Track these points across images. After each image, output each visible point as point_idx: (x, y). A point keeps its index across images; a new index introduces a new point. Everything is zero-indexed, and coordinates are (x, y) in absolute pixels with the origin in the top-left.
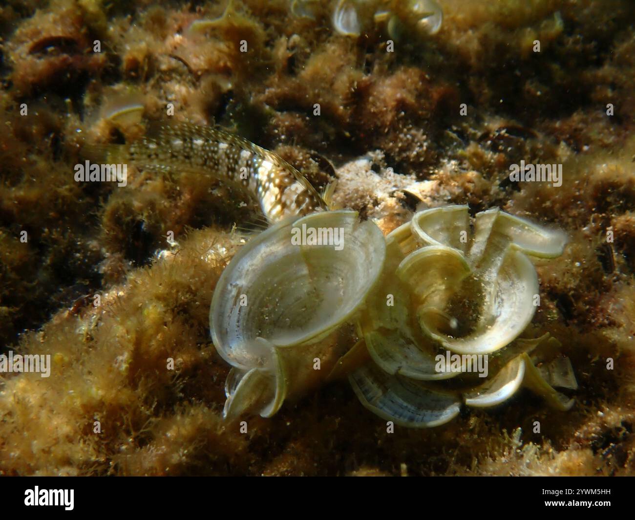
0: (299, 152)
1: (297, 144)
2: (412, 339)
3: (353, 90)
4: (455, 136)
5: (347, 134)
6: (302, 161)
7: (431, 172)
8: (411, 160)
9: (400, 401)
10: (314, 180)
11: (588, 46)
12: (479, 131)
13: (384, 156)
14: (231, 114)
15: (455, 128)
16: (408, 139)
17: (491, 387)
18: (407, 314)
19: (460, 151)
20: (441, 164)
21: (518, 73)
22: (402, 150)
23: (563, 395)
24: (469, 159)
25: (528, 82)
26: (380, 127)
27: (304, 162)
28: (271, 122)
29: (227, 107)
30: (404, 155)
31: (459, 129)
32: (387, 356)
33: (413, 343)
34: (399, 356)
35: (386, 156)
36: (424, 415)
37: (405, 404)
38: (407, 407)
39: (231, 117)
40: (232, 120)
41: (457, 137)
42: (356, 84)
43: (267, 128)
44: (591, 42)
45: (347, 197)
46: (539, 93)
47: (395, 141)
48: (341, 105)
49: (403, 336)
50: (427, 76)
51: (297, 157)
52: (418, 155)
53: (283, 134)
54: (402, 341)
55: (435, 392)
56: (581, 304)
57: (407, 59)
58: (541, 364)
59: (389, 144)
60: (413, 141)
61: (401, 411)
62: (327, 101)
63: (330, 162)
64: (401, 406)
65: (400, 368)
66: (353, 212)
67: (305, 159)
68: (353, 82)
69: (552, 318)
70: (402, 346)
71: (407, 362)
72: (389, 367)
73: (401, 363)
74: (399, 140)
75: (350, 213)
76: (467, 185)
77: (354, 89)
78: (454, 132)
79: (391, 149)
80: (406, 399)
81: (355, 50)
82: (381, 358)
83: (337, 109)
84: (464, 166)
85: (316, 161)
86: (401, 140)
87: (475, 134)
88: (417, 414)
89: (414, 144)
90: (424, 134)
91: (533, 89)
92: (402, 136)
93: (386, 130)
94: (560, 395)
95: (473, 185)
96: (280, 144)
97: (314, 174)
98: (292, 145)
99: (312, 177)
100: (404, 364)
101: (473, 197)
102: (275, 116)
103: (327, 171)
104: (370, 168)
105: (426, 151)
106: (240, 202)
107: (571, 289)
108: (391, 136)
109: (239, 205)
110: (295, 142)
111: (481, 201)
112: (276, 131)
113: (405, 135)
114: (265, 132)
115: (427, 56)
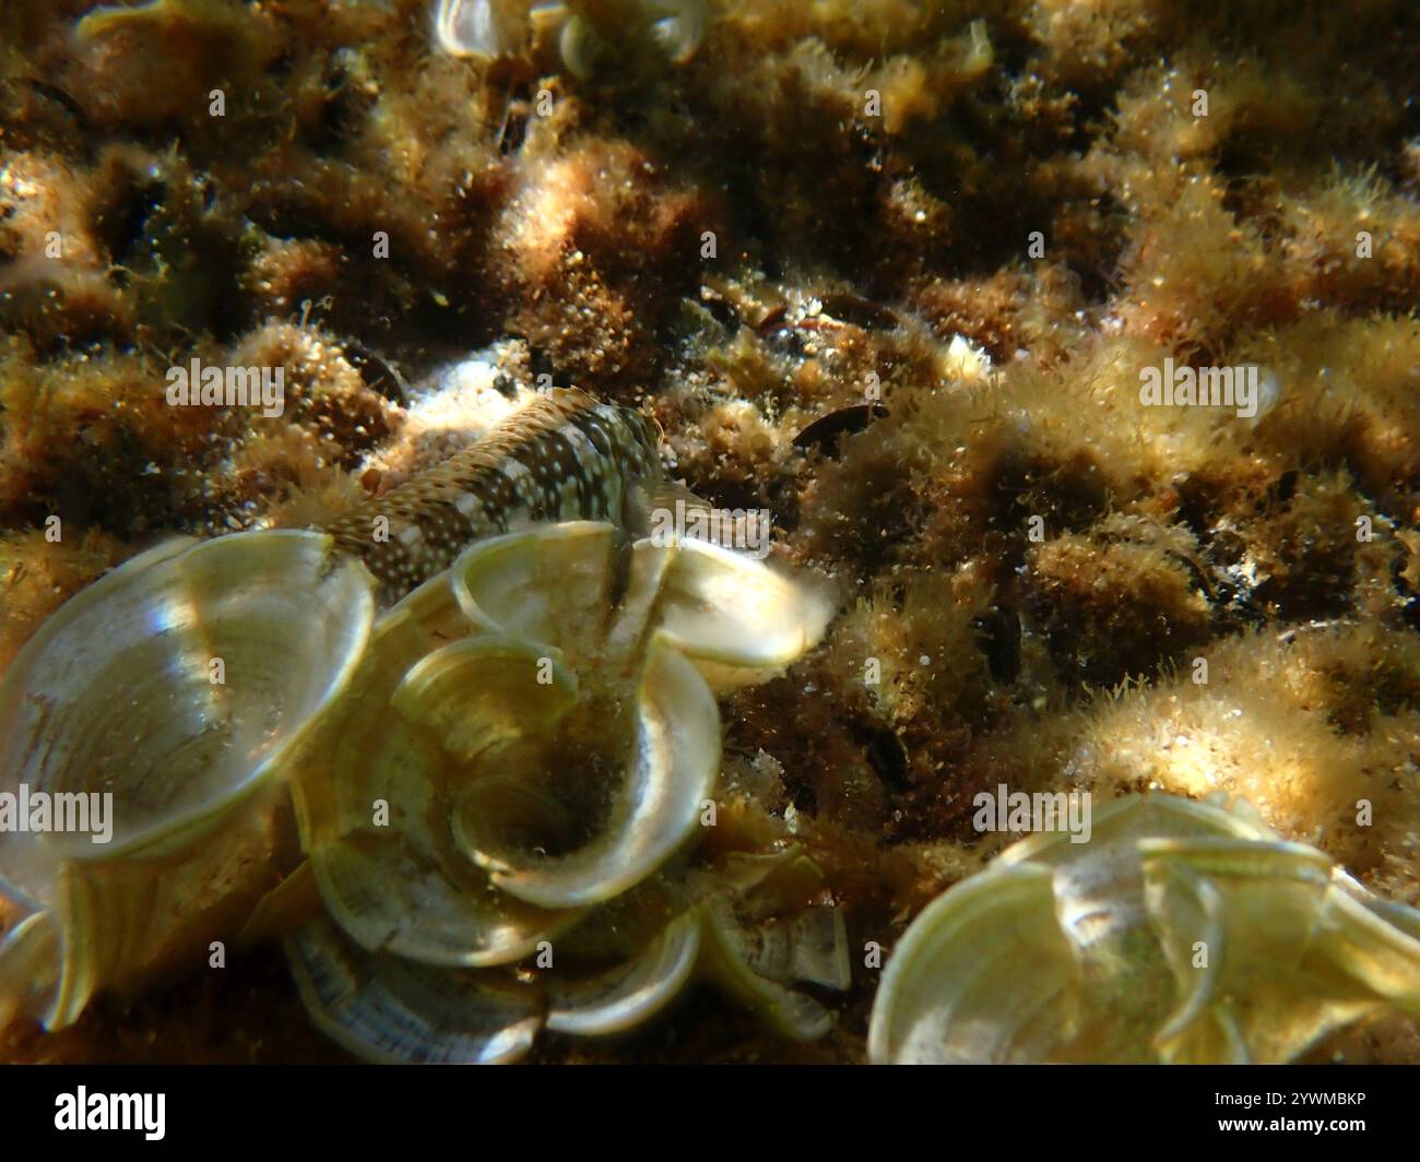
0: (313, 342)
1: (309, 322)
2: (438, 857)
3: (462, 193)
4: (705, 313)
5: (441, 300)
6: (318, 362)
7: (638, 399)
8: (592, 369)
9: (398, 1007)
10: (346, 411)
11: (1054, 104)
12: (765, 304)
13: (528, 355)
14: (155, 242)
15: (707, 293)
16: (586, 318)
17: (622, 981)
18: (431, 795)
19: (711, 352)
20: (667, 380)
21: (875, 165)
22: (570, 344)
23: (812, 1001)
24: (733, 370)
25: (899, 186)
26: (524, 286)
27: (323, 367)
28: (256, 263)
29: (147, 223)
30: (575, 355)
31: (719, 297)
32: (365, 903)
33: (438, 868)
34: (395, 905)
35: (532, 356)
36: (452, 1046)
37: (410, 1016)
38: (412, 1024)
39: (155, 249)
40: (157, 256)
41: (710, 317)
42: (470, 177)
43: (246, 276)
44: (1060, 95)
45: (419, 457)
46: (920, 216)
47: (554, 322)
48: (433, 229)
49: (412, 851)
50: (647, 166)
51: (308, 353)
52: (609, 358)
53: (281, 295)
54: (409, 864)
55: (486, 989)
56: (924, 758)
57: (605, 122)
58: (773, 920)
59: (540, 326)
60: (598, 323)
61: (396, 1032)
62: (394, 218)
63: (391, 368)
64: (399, 1022)
65: (393, 934)
66: (321, 536)
67: (327, 359)
68: (463, 174)
69: (857, 787)
70: (408, 877)
71: (414, 920)
72: (368, 932)
73: (398, 921)
74: (563, 320)
75: (314, 539)
76: (722, 433)
77: (466, 191)
78: (704, 303)
79: (545, 340)
80: (413, 1005)
81: (483, 92)
82: (350, 908)
83: (422, 238)
84: (722, 386)
85: (355, 365)
86: (570, 321)
87: (754, 312)
88: (435, 1043)
89: (600, 332)
90: (625, 309)
91: (908, 206)
92: (571, 310)
93: (537, 294)
94: (806, 1001)
95: (737, 434)
96: (272, 319)
97: (347, 396)
98: (297, 322)
99: (341, 402)
100: (406, 922)
101: (732, 466)
102: (266, 248)
103: (379, 389)
104: (491, 384)
105: (628, 350)
106: (147, 463)
107: (900, 722)
108: (544, 310)
109: (144, 471)
110: (305, 317)
111: (751, 475)
112: (267, 285)
113: (581, 309)
114: (242, 286)
115: (657, 116)
